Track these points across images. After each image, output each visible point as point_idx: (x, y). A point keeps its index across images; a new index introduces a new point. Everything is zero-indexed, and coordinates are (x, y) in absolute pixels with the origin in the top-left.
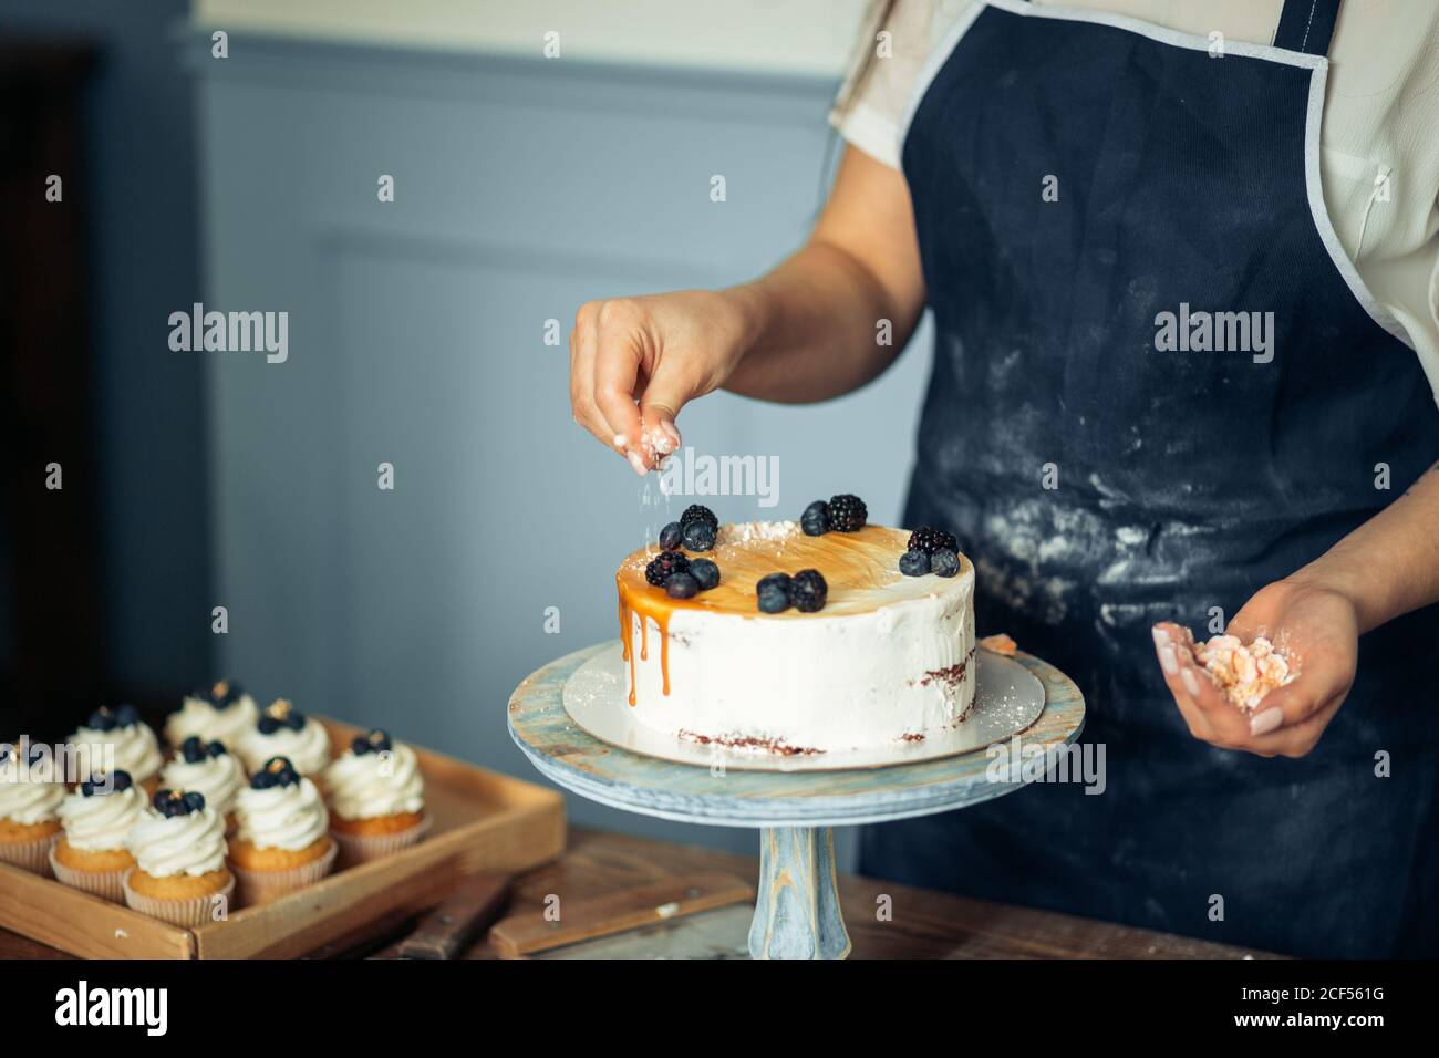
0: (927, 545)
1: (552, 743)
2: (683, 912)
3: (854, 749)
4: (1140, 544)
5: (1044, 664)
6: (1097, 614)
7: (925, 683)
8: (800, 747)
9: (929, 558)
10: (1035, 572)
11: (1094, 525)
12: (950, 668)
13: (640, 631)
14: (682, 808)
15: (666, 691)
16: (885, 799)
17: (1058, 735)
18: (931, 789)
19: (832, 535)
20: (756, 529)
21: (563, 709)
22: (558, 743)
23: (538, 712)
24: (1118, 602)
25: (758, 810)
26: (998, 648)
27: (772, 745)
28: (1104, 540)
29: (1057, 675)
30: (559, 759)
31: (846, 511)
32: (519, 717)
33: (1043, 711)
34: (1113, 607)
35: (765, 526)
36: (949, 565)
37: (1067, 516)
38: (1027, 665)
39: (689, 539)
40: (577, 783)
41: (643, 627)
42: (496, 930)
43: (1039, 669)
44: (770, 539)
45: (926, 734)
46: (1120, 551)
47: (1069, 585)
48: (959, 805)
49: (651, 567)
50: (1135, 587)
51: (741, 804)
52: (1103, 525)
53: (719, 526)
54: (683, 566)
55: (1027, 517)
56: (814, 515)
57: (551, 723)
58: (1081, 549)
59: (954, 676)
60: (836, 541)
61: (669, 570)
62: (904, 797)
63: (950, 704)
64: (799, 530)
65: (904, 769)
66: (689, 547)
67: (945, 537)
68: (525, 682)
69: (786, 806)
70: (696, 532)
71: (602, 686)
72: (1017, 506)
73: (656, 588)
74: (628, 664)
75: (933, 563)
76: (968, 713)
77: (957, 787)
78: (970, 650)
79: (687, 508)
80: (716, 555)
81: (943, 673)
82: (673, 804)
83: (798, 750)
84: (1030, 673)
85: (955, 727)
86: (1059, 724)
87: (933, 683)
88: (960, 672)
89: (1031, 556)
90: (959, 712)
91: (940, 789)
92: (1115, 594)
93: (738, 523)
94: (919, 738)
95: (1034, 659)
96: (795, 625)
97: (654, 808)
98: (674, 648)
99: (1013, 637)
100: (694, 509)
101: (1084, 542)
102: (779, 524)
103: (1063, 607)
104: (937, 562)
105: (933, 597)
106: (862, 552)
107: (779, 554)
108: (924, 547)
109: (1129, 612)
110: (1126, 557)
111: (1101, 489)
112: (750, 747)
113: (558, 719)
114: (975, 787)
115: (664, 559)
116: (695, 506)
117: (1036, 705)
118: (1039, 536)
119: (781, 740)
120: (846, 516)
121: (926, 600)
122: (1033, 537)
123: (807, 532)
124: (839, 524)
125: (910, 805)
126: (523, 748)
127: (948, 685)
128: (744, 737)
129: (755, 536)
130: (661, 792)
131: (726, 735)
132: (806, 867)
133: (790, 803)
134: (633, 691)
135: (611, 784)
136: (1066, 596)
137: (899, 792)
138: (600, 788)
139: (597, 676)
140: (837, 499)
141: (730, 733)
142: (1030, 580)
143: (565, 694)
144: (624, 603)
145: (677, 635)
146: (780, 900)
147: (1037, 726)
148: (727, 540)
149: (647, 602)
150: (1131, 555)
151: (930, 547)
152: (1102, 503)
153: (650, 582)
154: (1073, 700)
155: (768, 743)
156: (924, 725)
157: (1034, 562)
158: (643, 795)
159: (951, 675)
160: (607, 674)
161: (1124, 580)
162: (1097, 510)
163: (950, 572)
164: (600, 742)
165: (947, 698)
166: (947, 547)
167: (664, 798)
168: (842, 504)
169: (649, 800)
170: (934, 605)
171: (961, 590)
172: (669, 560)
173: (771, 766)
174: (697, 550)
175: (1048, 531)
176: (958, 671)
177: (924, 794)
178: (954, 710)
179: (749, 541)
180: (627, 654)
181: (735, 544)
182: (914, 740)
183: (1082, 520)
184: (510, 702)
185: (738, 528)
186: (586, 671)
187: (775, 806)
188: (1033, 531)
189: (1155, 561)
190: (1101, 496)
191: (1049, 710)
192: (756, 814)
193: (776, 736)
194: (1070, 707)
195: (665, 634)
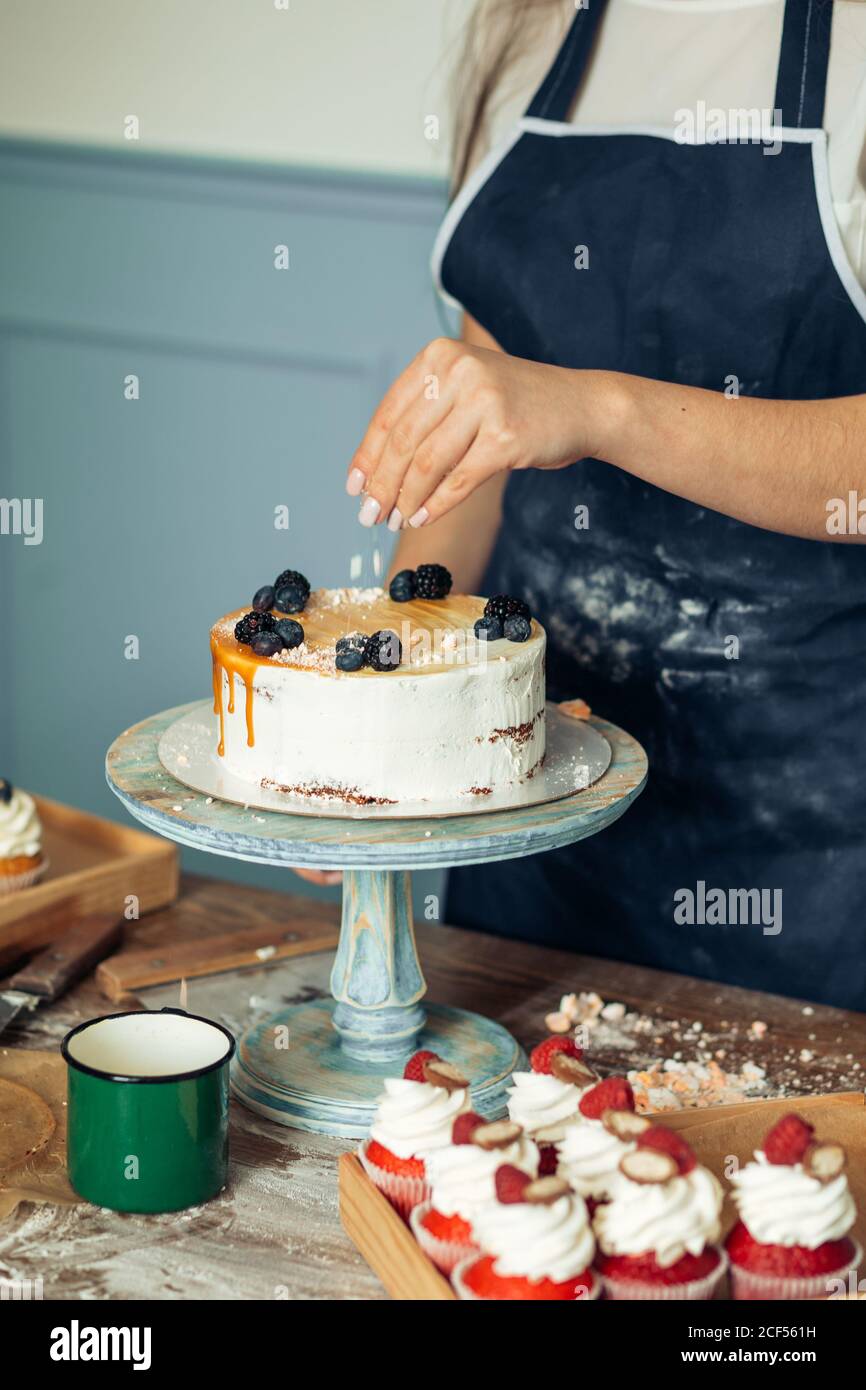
0: (501, 611)
1: (143, 789)
2: (279, 956)
3: (425, 800)
4: (701, 616)
5: (615, 728)
6: (658, 676)
7: (493, 740)
8: (373, 796)
9: (502, 624)
10: (605, 633)
11: (661, 595)
12: (517, 727)
13: (227, 685)
14: (257, 850)
15: (251, 742)
16: (447, 847)
17: (619, 792)
18: (491, 839)
19: (418, 602)
20: (347, 594)
21: (157, 758)
22: (149, 789)
23: (134, 761)
24: (678, 668)
25: (329, 854)
26: (573, 711)
27: (346, 795)
28: (669, 610)
29: (625, 738)
30: (147, 803)
31: (431, 579)
32: (116, 764)
33: (607, 770)
34: (673, 672)
35: (355, 592)
36: (520, 630)
37: (637, 583)
38: (599, 729)
39: (281, 602)
40: (164, 826)
41: (230, 682)
42: (103, 967)
43: (610, 733)
44: (359, 603)
45: (493, 788)
46: (682, 620)
47: (634, 647)
48: (520, 855)
49: (240, 626)
50: (693, 655)
51: (312, 848)
52: (669, 595)
53: (311, 590)
54: (269, 626)
55: (603, 581)
56: (401, 582)
57: (144, 771)
58: (648, 615)
59: (521, 734)
60: (419, 607)
61: (256, 628)
62: (466, 846)
63: (517, 760)
64: (387, 596)
65: (469, 820)
66: (281, 609)
67: (518, 606)
68: (126, 733)
69: (354, 851)
70: (288, 595)
71: (196, 738)
72: (595, 570)
73: (244, 645)
74: (219, 716)
75: (506, 628)
76: (536, 771)
77: (516, 838)
78: (538, 710)
79: (282, 573)
80: (306, 617)
81: (511, 731)
82: (249, 847)
83: (372, 800)
84: (600, 735)
85: (521, 782)
86: (620, 782)
87: (501, 740)
88: (527, 731)
89: (603, 617)
90: (526, 769)
91: (500, 839)
92: (675, 660)
93: (330, 589)
94: (487, 791)
95: (606, 723)
96: (367, 682)
97: (233, 850)
98: (258, 701)
99: (588, 702)
100: (288, 574)
101: (652, 609)
102: (369, 591)
103: (628, 667)
104: (509, 628)
105: (503, 659)
106: (443, 618)
107: (364, 618)
108: (498, 614)
109: (687, 678)
110: (686, 627)
111: (666, 560)
112: (327, 796)
113: (153, 766)
114: (534, 838)
115: (252, 618)
116: (289, 571)
117: (601, 764)
118: (612, 600)
119: (355, 790)
120: (429, 586)
121: (496, 662)
122: (607, 601)
123: (394, 598)
124: (424, 591)
125: (471, 853)
126: (116, 793)
127: (515, 743)
128: (321, 787)
129: (345, 601)
130: (239, 836)
131: (304, 785)
132: (384, 912)
133: (358, 847)
134: (222, 743)
135: (193, 827)
136: (631, 657)
137: (460, 841)
138: (183, 831)
139: (194, 728)
140: (423, 568)
141: (308, 782)
142: (599, 639)
143: (161, 744)
144: (216, 659)
145: (261, 689)
146: (360, 943)
147: (600, 784)
148: (319, 604)
149: (235, 658)
150: (692, 626)
151: (504, 614)
152: (669, 576)
153: (239, 639)
154: (637, 761)
155: (343, 793)
156: (491, 779)
157: (604, 623)
158: (222, 837)
159: (518, 734)
160: (203, 727)
161: (684, 648)
162: (663, 581)
163: (521, 638)
164: (188, 788)
165: (514, 755)
166: (520, 614)
167: (242, 841)
168: (427, 572)
169: (226, 842)
170: (503, 668)
171: (530, 654)
172: (256, 619)
173: (345, 814)
174: (288, 612)
175: (620, 596)
176: (524, 731)
177: (485, 843)
178: (521, 767)
179: (339, 605)
180: (218, 708)
181: (325, 608)
182: (481, 794)
183: (650, 590)
184: (110, 751)
185: (330, 593)
186: (184, 725)
187: (344, 850)
188: (606, 595)
189: (713, 633)
190: (666, 568)
191: (614, 770)
192: (326, 858)
193: (351, 786)
194: (633, 767)
195: (249, 688)
